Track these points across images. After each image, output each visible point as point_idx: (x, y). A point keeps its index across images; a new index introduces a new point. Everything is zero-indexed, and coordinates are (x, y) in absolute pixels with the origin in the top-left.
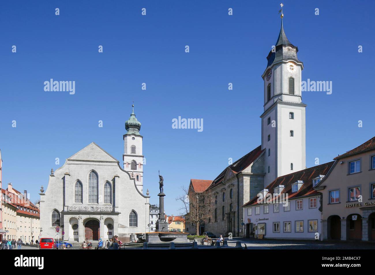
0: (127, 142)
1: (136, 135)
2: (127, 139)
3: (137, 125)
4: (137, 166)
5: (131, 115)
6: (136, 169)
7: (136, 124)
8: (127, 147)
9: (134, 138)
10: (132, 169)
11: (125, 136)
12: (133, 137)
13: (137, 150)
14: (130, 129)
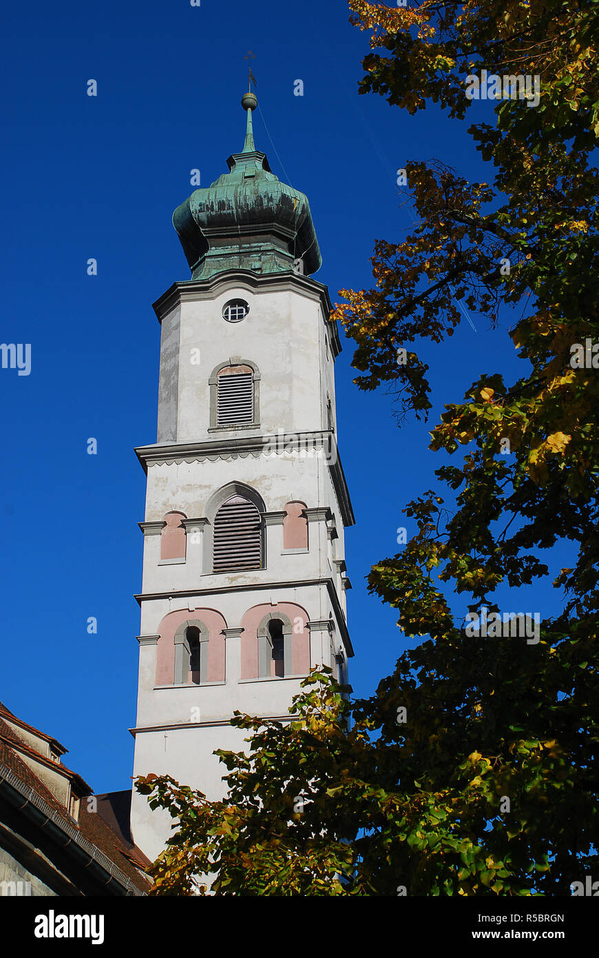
0: (177, 351)
1: (255, 281)
2: (178, 326)
3: (273, 205)
4: (274, 533)
5: (231, 163)
6: (259, 563)
7: (259, 200)
8: (174, 391)
9: (237, 309)
10: (219, 569)
11: (167, 303)
12: (233, 303)
13: (266, 398)
14: (213, 251)
